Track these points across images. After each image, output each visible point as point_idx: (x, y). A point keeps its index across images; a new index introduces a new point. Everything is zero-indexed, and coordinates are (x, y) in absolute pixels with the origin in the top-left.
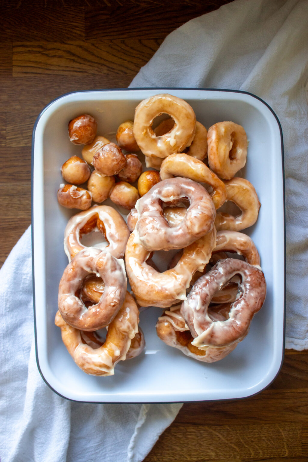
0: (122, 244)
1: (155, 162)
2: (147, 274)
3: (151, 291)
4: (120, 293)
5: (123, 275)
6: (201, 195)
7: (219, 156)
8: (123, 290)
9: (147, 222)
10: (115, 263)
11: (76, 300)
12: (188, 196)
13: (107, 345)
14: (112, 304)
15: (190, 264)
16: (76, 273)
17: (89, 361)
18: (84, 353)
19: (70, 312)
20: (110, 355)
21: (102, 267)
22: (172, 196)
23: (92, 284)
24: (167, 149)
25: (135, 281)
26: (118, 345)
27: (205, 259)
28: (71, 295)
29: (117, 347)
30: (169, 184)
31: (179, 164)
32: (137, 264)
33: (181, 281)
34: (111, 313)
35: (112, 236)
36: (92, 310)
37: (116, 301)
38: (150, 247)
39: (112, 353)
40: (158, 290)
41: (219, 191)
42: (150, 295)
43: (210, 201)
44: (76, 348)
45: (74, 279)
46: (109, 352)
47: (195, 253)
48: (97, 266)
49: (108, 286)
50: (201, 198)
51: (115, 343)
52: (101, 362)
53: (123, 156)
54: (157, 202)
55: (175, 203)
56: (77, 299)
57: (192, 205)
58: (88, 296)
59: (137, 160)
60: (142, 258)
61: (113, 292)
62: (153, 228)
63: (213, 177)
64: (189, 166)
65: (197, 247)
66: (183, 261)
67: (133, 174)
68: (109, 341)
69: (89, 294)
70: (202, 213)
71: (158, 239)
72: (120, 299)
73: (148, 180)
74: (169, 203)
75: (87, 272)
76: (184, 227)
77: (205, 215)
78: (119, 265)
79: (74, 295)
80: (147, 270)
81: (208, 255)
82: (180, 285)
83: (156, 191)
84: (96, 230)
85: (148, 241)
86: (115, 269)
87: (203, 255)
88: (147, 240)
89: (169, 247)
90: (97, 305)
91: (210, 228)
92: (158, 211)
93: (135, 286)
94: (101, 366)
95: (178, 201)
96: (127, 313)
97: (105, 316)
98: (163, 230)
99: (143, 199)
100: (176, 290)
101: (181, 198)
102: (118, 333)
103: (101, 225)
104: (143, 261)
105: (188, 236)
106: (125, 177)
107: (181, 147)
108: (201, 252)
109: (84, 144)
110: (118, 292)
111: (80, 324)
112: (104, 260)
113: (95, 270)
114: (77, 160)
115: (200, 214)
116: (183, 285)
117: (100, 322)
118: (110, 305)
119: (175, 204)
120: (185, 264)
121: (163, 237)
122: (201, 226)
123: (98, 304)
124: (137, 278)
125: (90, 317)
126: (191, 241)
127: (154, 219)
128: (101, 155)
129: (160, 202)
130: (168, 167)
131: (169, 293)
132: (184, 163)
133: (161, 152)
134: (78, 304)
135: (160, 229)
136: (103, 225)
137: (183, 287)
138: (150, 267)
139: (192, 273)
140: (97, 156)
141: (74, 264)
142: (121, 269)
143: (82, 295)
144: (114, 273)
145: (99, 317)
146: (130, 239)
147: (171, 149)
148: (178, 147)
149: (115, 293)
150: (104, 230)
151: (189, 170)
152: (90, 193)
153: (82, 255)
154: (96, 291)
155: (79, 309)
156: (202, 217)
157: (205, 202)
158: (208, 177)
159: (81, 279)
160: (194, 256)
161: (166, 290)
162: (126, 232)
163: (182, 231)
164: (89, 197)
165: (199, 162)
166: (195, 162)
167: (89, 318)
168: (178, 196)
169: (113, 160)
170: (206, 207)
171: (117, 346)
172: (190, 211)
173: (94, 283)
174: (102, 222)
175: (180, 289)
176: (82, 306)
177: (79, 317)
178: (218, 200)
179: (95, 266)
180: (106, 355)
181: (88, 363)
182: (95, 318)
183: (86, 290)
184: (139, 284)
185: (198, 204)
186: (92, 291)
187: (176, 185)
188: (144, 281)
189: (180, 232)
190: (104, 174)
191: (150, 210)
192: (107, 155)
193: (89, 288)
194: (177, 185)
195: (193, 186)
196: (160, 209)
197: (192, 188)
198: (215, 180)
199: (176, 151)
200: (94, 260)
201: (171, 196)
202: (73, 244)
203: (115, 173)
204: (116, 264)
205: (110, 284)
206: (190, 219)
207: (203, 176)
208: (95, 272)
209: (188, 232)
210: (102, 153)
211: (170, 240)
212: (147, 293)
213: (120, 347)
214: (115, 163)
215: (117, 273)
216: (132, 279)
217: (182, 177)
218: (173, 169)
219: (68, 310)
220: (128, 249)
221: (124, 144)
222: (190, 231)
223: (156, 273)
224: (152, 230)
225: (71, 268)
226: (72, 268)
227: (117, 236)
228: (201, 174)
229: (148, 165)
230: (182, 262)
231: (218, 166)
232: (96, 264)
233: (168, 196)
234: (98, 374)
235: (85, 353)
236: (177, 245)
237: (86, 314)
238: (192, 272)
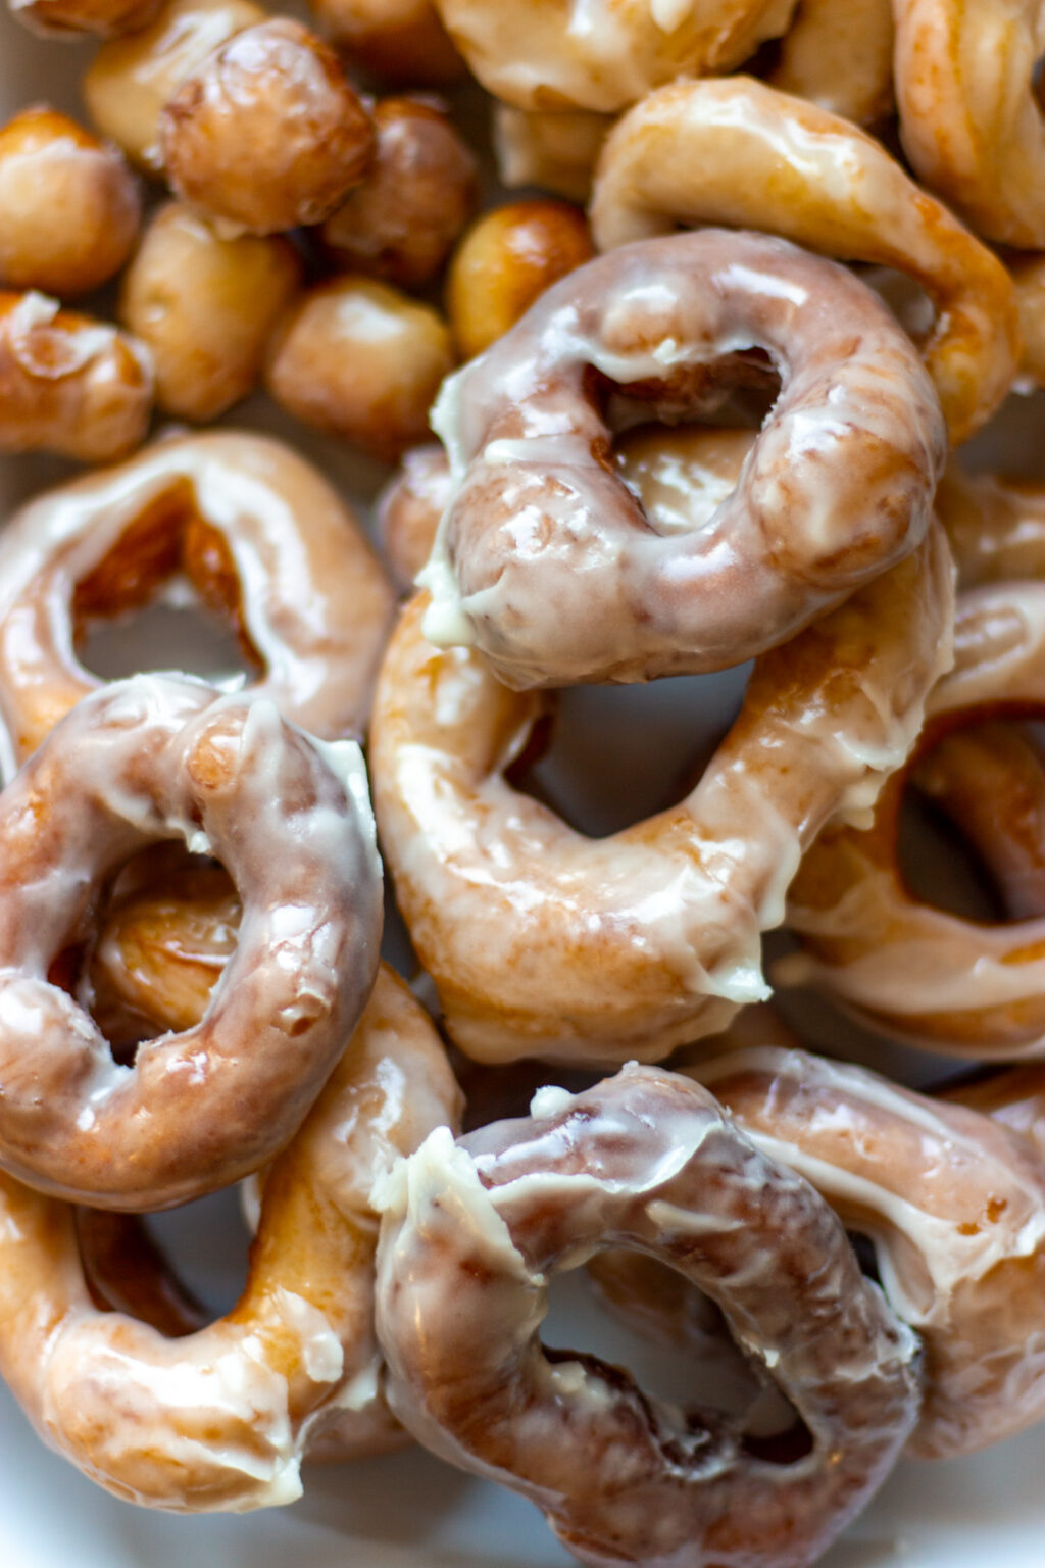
0: (349, 671)
1: (564, 141)
2: (512, 842)
3: (538, 949)
4: (342, 945)
5: (355, 834)
6: (853, 331)
7: (967, 91)
8: (358, 931)
9: (509, 496)
10: (307, 765)
11: (54, 1002)
12: (771, 341)
13: (252, 1303)
14: (291, 1014)
15: (784, 770)
16: (57, 836)
17: (139, 1403)
18: (106, 1359)
19: (15, 1078)
20: (277, 1369)
21: (227, 781)
22: (669, 344)
23: (156, 920)
24: (636, 50)
25: (433, 887)
26: (325, 1301)
27: (882, 740)
28: (27, 976)
29: (318, 1314)
30: (653, 267)
31: (713, 141)
32: (447, 788)
33: (732, 879)
34: (281, 1078)
35: (283, 621)
36: (158, 1061)
37: (317, 993)
38: (531, 654)
39: (286, 1356)
40: (583, 935)
41: (974, 314)
42: (530, 973)
43: (907, 365)
44: (54, 1336)
45: (41, 874)
46: (269, 1347)
47: (818, 698)
48: (193, 778)
49: (264, 907)
50: (851, 348)
51: (308, 1285)
52: (215, 1410)
53: (352, 101)
54: (573, 381)
55: (687, 387)
56: (63, 999)
57: (794, 384)
58: (131, 991)
59: (441, 134)
60: (477, 750)
61: (299, 942)
62: (547, 530)
63: (930, 221)
64: (776, 156)
65: (828, 658)
66: (741, 754)
67: (418, 223)
68: (270, 1280)
69: (138, 985)
70: (857, 431)
71: (576, 599)
72: (340, 986)
73: (514, 262)
74: (647, 390)
75: (125, 825)
76: (744, 525)
77: (869, 440)
78: (330, 776)
79: (43, 975)
80: (513, 823)
81: (899, 711)
82: (724, 898)
83: (567, 316)
84: (179, 594)
85: (517, 617)
86: (310, 801)
87: (871, 715)
88: (509, 607)
89: (651, 656)
90: (190, 1032)
91: (902, 530)
92: (576, 439)
93: (435, 920)
94: (213, 1435)
95: (706, 377)
96: (382, 1098)
97: (242, 1098)
98: (611, 544)
99: (483, 366)
100: (694, 935)
101: (726, 357)
102: (329, 1225)
103: (212, 559)
104: (487, 769)
105: (770, 583)
106: (365, 246)
107: (723, 35)
108: (857, 691)
109: (101, 26)
110: (325, 940)
111: (82, 1161)
112: (237, 745)
113: (180, 808)
114: (57, 134)
115: (840, 438)
116: (741, 901)
117: (212, 1133)
118: (276, 1022)
119: (686, 399)
120: (755, 768)
121: (610, 590)
122: (847, 508)
123: (198, 1027)
124: (446, 873)
125: (148, 1107)
126: (787, 614)
127: (551, 482)
128: (213, 92)
129: (596, 387)
130: (641, 170)
131: (652, 953)
132: (743, 139)
133: (598, 74)
134: (71, 1029)
135: (592, 540)
136: (226, 555)
137: (743, 916)
138: (529, 803)
139: (802, 828)
140: (184, 99)
141: (45, 778)
142: (342, 801)
143: (94, 986)
144: (297, 822)
145: (208, 1103)
146: (404, 634)
147: (659, 52)
148: (708, 35)
149: (308, 945)
150: (228, 586)
151: (773, 179)
152: (142, 353)
153: (94, 722)
154: (181, 954)
155: (78, 1065)
156: (852, 457)
157: (870, 369)
158: (895, 220)
159: (85, 876)
160: (809, 718)
161: (634, 929)
162: (374, 594)
163: (732, 553)
164: (132, 373)
165: (836, 129)
166: (810, 125)
167: (143, 1115)
168: (705, 345)
169: (290, 128)
170: (876, 398)
171: (321, 1307)
172: (778, 425)
173: (166, 910)
174: (215, 536)
175: (722, 928)
176: (91, 1042)
177: (77, 1117)
178: (962, 374)
179: (176, 783)
180: (251, 1366)
181: (131, 1416)
182: (183, 1110)
183: (115, 956)
184: (460, 907)
185: (828, 380)
186: (158, 958)
187: (695, 276)
188: (495, 889)
189: (722, 556)
190: (233, 215)
191: (529, 433)
192: (253, 90)
193: (141, 945)
194: (699, 275)
195: (798, 282)
196: (593, 425)
197: (796, 295)
198: (945, 240)
199: (691, 61)
200: (170, 744)
201: (657, 341)
202: (26, 668)
203: (305, 212)
204: (315, 769)
205: (277, 889)
206: (776, 469)
207: (867, 218)
208: (176, 823)
209: (765, 552)
210: (221, 82)
211: (654, 606)
212: (513, 962)
213: (338, 1313)
214: (303, 143)
215: (322, 822)
216: (414, 881)
217: (732, 225)
218: (675, 178)
219: (9, 1063)
220: (389, 696)
221: (355, 27)
222: (778, 545)
223: (573, 839)
224: (538, 543)
225: (25, 804)
226: (31, 805)
227: (315, 618)
228: (853, 201)
229: (515, 166)
230: (734, 758)
231: (963, 153)
232: (188, 767)
233: (642, 344)
234: (195, 1489)
235: (112, 1353)
236: (699, 637)
237: (118, 1098)
238: (797, 823)
